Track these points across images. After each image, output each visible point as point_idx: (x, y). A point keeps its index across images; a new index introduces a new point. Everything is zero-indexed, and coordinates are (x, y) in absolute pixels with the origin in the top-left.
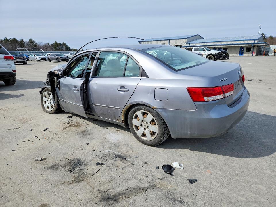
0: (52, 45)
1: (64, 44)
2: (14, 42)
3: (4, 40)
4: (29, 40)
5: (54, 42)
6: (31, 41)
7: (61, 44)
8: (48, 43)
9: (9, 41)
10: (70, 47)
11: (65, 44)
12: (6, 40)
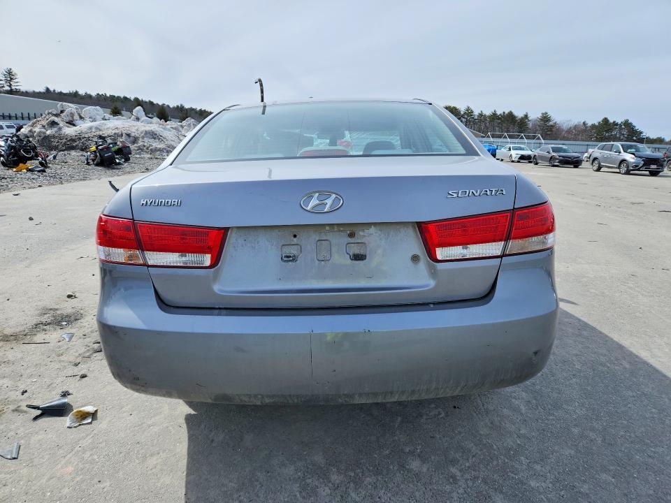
0: (593, 126)
1: (627, 124)
2: (508, 121)
3: (489, 117)
4: (539, 115)
5: (600, 119)
6: (545, 118)
7: (617, 124)
8: (584, 123)
9: (499, 119)
10: (641, 133)
11: (631, 124)
12: (494, 116)
